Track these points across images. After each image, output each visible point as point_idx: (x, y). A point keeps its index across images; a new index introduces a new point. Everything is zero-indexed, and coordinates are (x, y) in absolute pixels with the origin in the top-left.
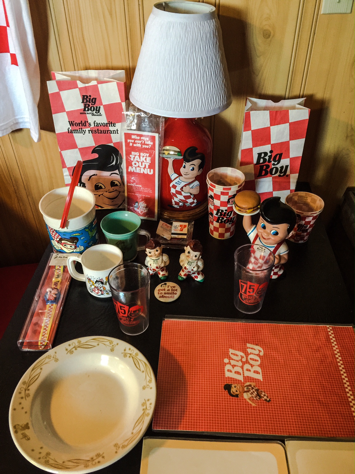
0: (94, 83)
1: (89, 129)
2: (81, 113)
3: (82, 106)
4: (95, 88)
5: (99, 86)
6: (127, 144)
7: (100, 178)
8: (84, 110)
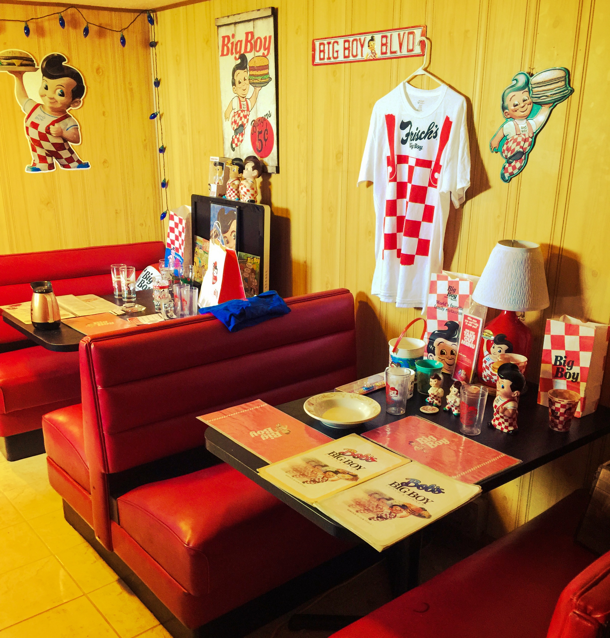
0: (457, 279)
1: (447, 308)
2: (445, 297)
3: (447, 292)
4: (457, 282)
5: (460, 282)
6: (464, 323)
7: (445, 345)
8: (448, 295)
